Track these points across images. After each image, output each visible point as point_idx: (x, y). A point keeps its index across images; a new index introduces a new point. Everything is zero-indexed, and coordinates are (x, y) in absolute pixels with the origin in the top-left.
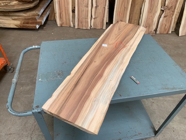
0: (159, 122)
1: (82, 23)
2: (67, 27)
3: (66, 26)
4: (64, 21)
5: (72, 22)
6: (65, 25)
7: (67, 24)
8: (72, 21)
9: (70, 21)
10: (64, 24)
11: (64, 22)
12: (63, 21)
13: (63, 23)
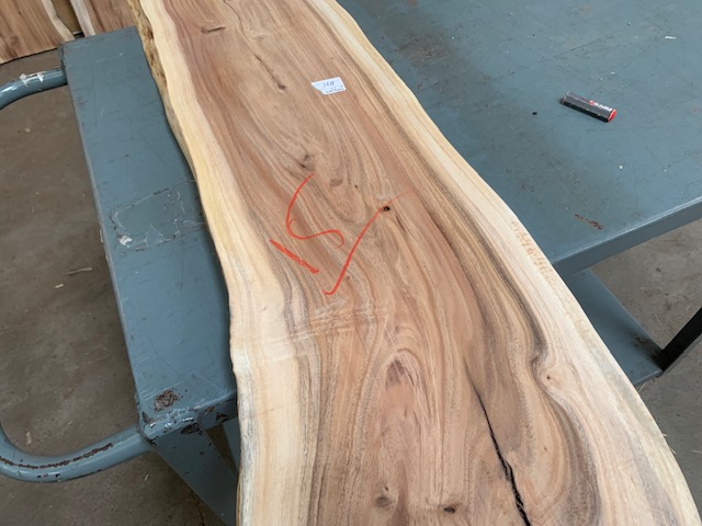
0: (658, 270)
1: (111, 6)
2: (46, 55)
3: (37, 52)
4: (14, 27)
5: (59, 21)
6: (29, 47)
7: (36, 39)
8: (58, 16)
9: (46, 19)
10: (22, 42)
11: (18, 34)
12: (10, 29)
13: (16, 39)
